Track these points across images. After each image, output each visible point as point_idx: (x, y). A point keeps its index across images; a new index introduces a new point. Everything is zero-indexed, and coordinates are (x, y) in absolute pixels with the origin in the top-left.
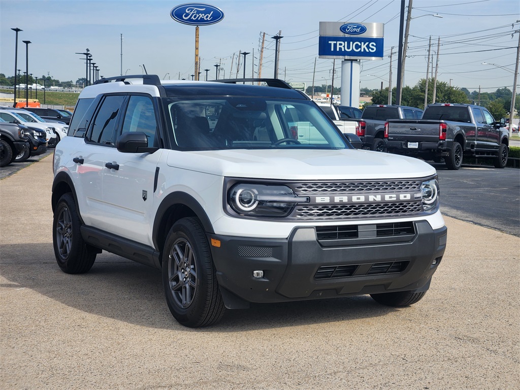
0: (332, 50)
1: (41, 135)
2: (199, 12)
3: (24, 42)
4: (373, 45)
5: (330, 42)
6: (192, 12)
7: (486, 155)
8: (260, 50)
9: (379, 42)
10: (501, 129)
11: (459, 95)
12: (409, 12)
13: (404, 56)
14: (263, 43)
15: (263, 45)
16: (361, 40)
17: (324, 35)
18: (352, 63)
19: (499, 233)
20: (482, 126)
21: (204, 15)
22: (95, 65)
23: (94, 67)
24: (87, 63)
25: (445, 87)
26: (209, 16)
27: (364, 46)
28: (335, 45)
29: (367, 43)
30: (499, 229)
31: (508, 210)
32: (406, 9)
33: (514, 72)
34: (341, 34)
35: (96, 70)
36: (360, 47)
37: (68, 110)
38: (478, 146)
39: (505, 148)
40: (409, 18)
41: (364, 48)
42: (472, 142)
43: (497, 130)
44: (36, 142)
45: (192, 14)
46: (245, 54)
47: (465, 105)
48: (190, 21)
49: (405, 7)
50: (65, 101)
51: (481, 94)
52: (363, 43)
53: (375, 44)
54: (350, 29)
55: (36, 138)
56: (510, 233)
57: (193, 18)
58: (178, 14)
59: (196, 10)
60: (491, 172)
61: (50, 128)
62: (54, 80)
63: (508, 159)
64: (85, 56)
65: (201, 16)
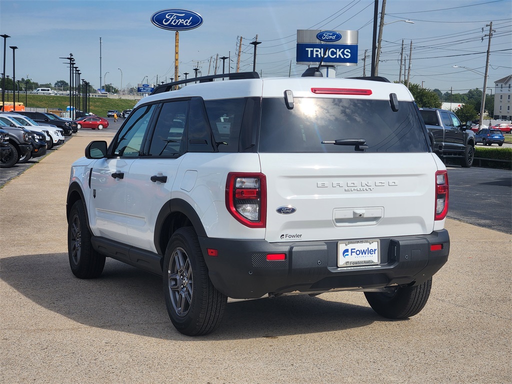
0: (309, 56)
1: (41, 138)
2: (178, 18)
3: (11, 47)
4: (347, 52)
5: (307, 49)
6: (172, 18)
7: (453, 156)
8: (237, 53)
9: (354, 49)
10: (467, 131)
11: (431, 97)
12: (382, 18)
13: (378, 61)
14: (240, 47)
15: (240, 49)
16: (336, 47)
17: (301, 42)
18: (328, 68)
19: (458, 222)
20: (449, 128)
21: (183, 20)
22: (77, 69)
23: (76, 70)
24: (71, 67)
25: (417, 89)
26: (189, 21)
27: (339, 53)
28: (312, 52)
29: (342, 50)
30: (458, 219)
31: (467, 203)
32: (379, 15)
33: (484, 75)
34: (318, 42)
35: (78, 74)
36: (336, 53)
37: (51, 113)
38: (446, 147)
39: (471, 148)
40: (382, 24)
41: (339, 55)
42: (440, 143)
43: (464, 132)
44: (36, 144)
45: (172, 20)
46: (224, 58)
47: (434, 109)
48: (170, 27)
49: (378, 13)
50: (46, 103)
51: (453, 95)
52: (338, 50)
53: (350, 51)
54: (326, 37)
55: (37, 141)
56: (467, 222)
57: (173, 23)
58: (159, 19)
59: (176, 15)
60: (457, 171)
61: (44, 131)
62: (34, 83)
63: (474, 159)
64: (69, 61)
65: (181, 21)
